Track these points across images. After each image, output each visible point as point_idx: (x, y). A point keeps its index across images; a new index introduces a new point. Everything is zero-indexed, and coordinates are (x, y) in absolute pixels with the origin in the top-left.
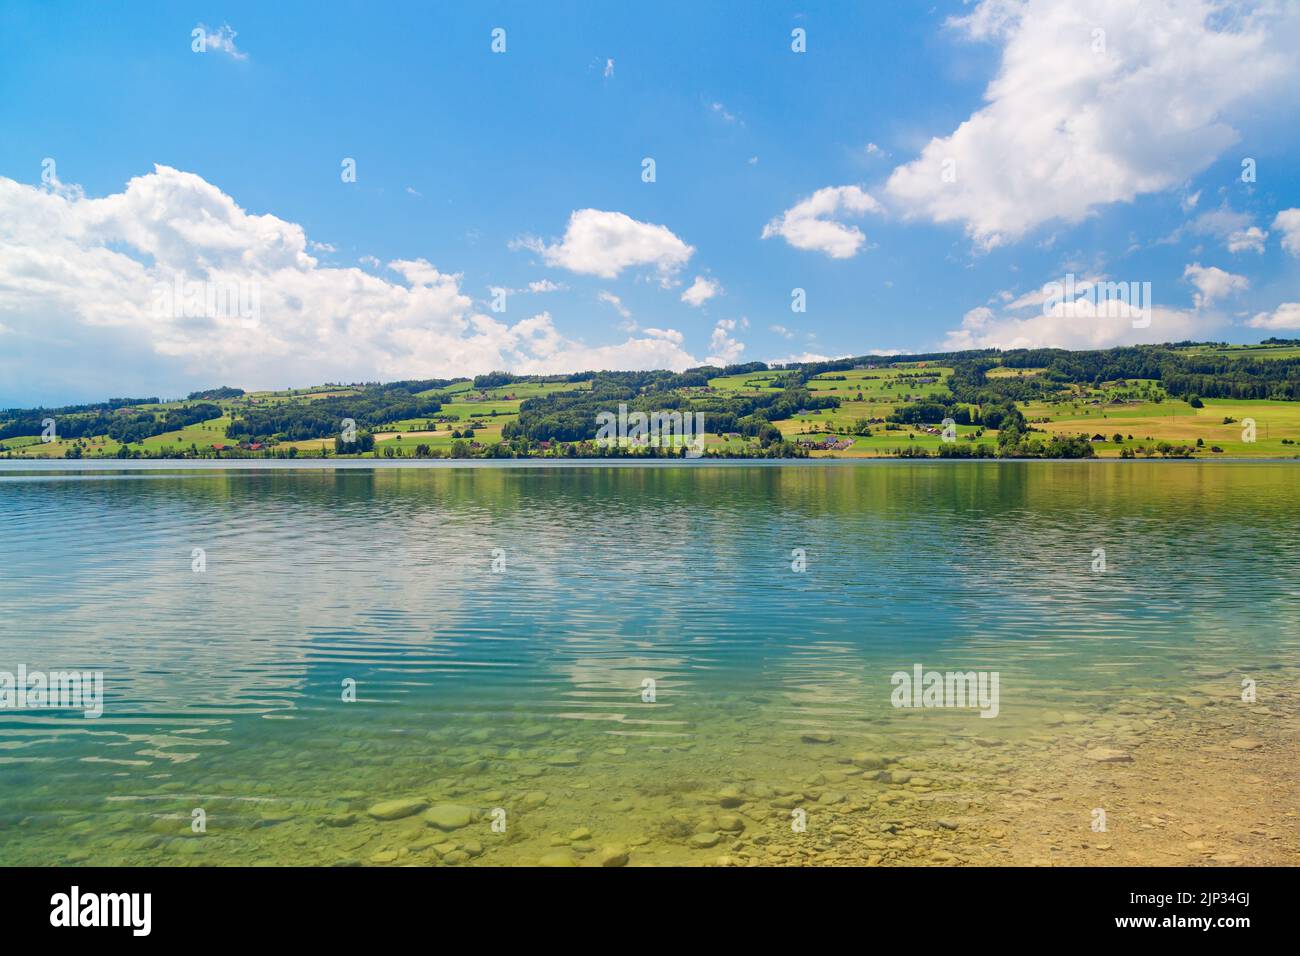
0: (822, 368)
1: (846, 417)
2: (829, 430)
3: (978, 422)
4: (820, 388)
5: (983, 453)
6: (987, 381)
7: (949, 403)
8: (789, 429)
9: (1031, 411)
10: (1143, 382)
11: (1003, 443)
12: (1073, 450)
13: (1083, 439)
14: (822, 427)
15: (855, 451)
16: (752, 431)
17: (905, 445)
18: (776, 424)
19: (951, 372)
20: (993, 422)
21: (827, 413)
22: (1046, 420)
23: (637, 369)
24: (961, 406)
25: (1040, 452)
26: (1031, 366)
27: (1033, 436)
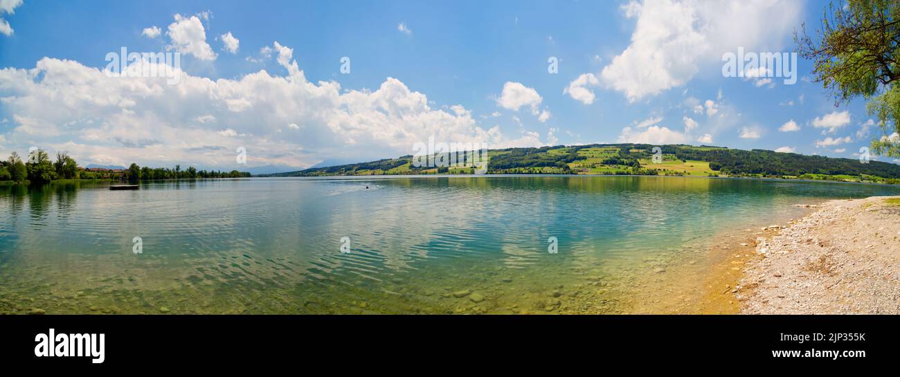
0: (582, 147)
1: (589, 162)
2: (584, 166)
3: (627, 164)
4: (581, 153)
5: (628, 173)
6: (630, 153)
7: (619, 159)
8: (572, 166)
9: (641, 161)
10: (671, 155)
11: (634, 171)
12: (652, 173)
13: (655, 170)
14: (582, 165)
15: (591, 173)
16: (561, 166)
17: (606, 171)
18: (568, 164)
19: (620, 149)
20: (631, 164)
21: (583, 161)
22: (646, 164)
23: (525, 147)
24: (622, 160)
25: (644, 173)
26: (642, 149)
27: (642, 169)
